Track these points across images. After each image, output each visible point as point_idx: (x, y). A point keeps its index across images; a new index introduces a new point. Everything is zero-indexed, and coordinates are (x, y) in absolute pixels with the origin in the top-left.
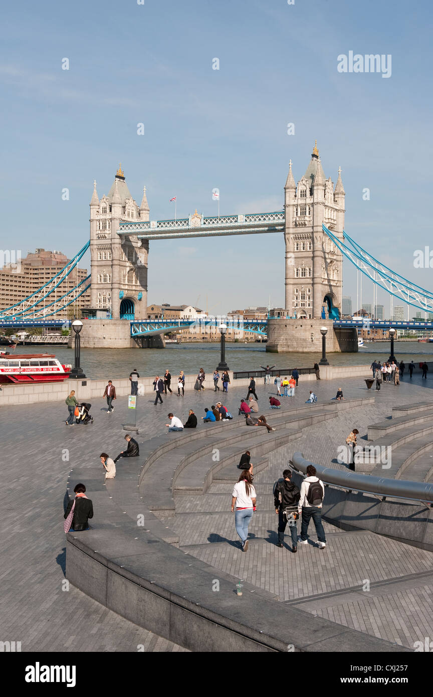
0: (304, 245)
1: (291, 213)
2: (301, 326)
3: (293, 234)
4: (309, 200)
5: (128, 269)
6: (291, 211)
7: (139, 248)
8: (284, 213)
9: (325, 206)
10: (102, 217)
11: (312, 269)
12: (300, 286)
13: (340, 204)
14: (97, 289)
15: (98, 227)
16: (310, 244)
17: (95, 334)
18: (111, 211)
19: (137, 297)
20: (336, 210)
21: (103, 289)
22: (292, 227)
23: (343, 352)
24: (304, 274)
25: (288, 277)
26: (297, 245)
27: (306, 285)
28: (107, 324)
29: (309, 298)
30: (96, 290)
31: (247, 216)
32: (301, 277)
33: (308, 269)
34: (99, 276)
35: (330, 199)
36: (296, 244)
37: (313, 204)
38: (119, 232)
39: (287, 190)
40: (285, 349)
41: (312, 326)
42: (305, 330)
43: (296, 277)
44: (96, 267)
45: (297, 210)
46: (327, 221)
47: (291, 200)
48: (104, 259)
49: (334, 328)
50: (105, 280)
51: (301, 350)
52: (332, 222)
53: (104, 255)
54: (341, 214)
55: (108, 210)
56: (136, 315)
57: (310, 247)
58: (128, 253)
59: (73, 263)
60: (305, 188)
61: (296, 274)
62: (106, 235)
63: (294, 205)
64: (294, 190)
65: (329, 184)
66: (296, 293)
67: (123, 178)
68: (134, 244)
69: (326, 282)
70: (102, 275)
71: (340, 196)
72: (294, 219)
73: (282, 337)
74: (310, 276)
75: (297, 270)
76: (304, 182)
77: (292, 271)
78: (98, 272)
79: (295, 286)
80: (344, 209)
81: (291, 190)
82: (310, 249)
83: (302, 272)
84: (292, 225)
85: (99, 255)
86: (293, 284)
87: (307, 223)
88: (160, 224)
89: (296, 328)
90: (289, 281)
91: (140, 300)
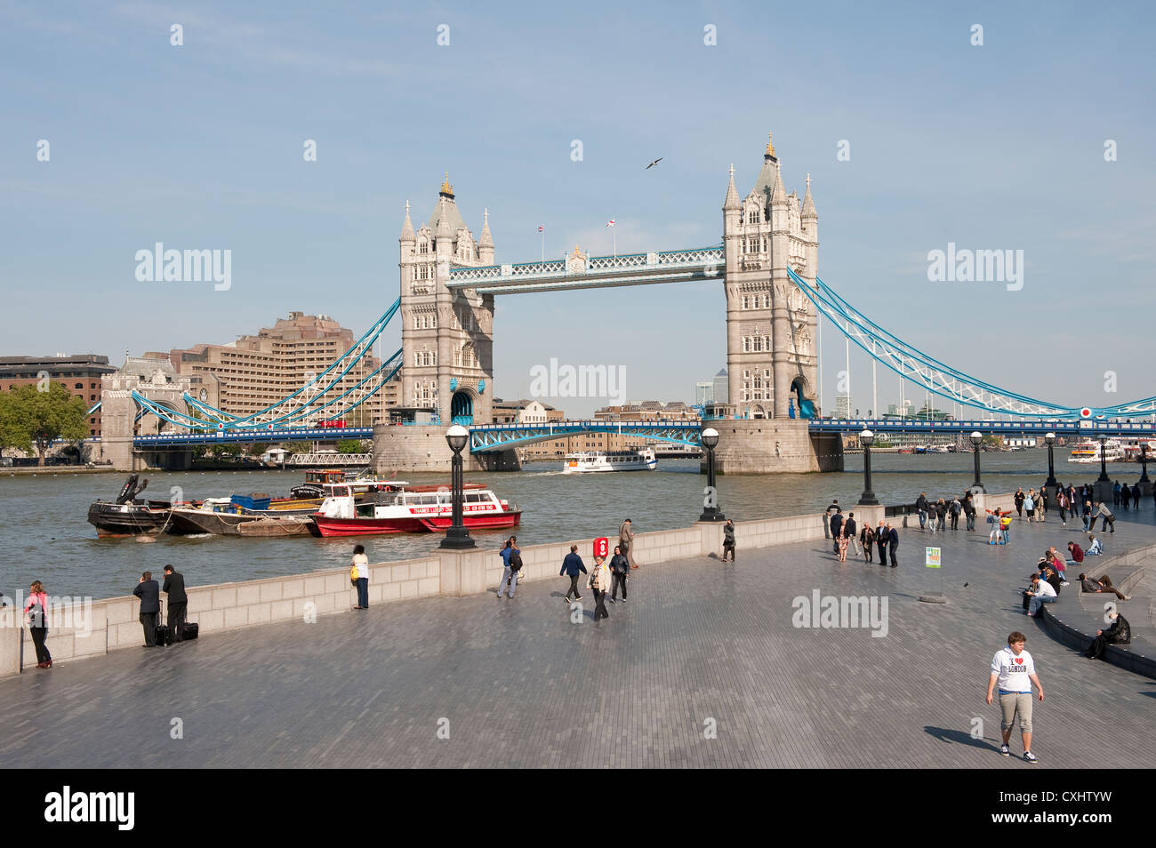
0: (757, 299)
1: (735, 249)
2: (760, 430)
3: (739, 282)
4: (764, 228)
5: (463, 343)
6: (734, 246)
7: (479, 309)
8: (724, 248)
9: (790, 236)
10: (420, 259)
11: (771, 338)
12: (752, 365)
13: (811, 234)
14: (414, 376)
15: (414, 276)
16: (767, 298)
17: (413, 450)
18: (434, 249)
19: (477, 389)
20: (805, 243)
21: (423, 376)
22: (737, 270)
23: (823, 472)
24: (757, 346)
25: (732, 352)
26: (746, 300)
27: (763, 365)
28: (433, 433)
29: (768, 386)
30: (411, 378)
31: (662, 255)
32: (753, 351)
33: (765, 339)
34: (416, 356)
35: (795, 225)
36: (743, 298)
37: (770, 234)
38: (448, 283)
39: (727, 213)
40: (735, 469)
41: (776, 430)
42: (766, 438)
43: (745, 351)
44: (411, 341)
45: (744, 243)
46: (792, 260)
47: (734, 228)
48: (424, 328)
49: (810, 433)
50: (427, 361)
51: (760, 470)
52: (801, 262)
53: (424, 321)
54: (812, 250)
55: (430, 248)
56: (476, 417)
57: (767, 303)
58: (463, 317)
59: (373, 334)
60: (757, 209)
61: (745, 347)
62: (428, 289)
63: (739, 236)
64: (739, 212)
65: (794, 201)
66: (745, 377)
67: (452, 197)
68: (471, 303)
69: (793, 359)
70: (421, 353)
71: (810, 220)
72: (741, 259)
73: (730, 450)
74: (768, 349)
75: (747, 341)
76: (755, 199)
77: (738, 342)
78: (414, 348)
79: (744, 366)
80: (816, 241)
81: (734, 212)
82: (767, 306)
83: (755, 344)
84: (736, 268)
85: (416, 322)
86: (741, 363)
87: (761, 264)
88: (517, 269)
89: (751, 433)
90: (735, 358)
91: (482, 392)
